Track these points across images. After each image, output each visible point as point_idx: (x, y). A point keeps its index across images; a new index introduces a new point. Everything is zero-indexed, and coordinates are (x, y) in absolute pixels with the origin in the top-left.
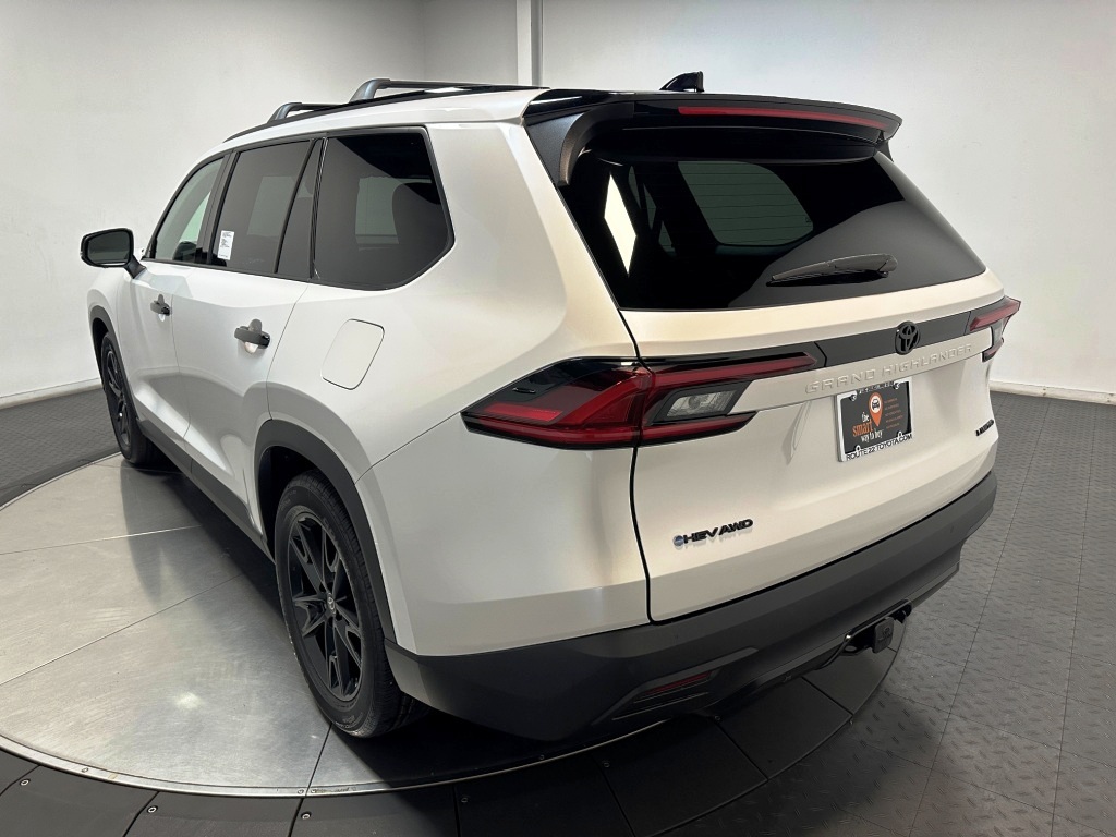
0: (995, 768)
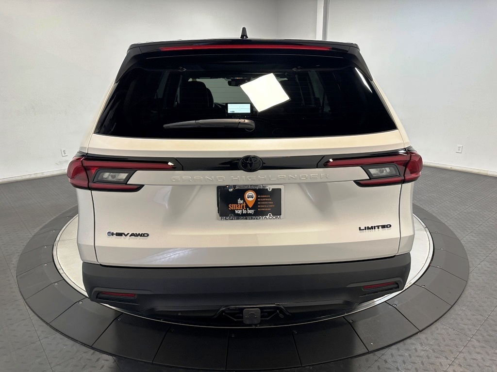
0: (488, 366)
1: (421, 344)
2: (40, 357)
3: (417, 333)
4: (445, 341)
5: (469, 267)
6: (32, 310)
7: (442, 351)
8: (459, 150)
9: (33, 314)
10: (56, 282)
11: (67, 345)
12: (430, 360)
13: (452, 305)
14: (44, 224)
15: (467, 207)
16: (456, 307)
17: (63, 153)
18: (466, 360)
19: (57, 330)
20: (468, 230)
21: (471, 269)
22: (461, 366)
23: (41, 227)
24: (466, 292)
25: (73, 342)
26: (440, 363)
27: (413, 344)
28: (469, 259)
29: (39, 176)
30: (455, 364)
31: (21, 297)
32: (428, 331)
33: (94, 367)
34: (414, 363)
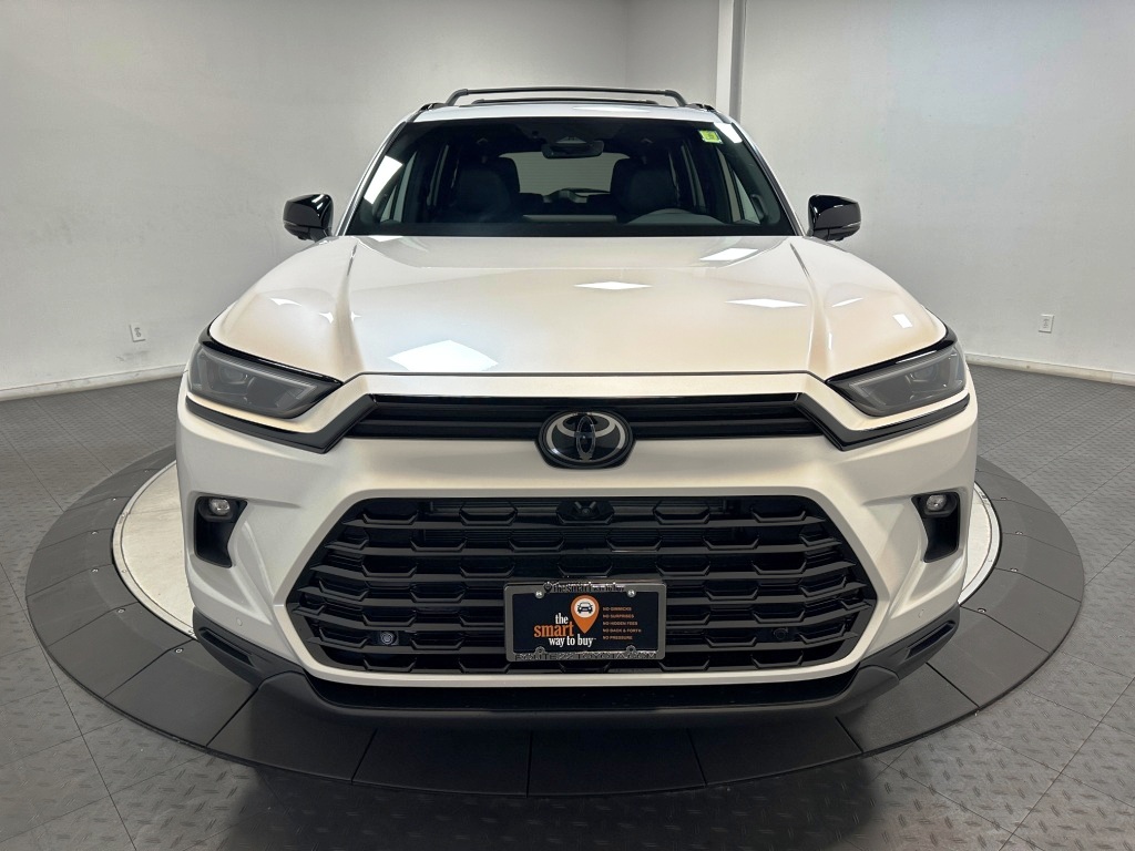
1: (985, 737)
2: (83, 771)
3: (972, 713)
4: (1038, 729)
5: (1082, 572)
6: (63, 669)
7: (1034, 751)
8: (1046, 325)
9: (66, 678)
10: (118, 609)
11: (146, 745)
12: (1006, 770)
13: (1050, 650)
14: (91, 487)
15: (1070, 448)
16: (1059, 656)
17: (134, 333)
18: (1090, 769)
19: (123, 713)
20: (1075, 496)
21: (1088, 577)
22: (1080, 783)
23: (84, 493)
24: (1081, 625)
25: (162, 738)
26: (1032, 777)
27: (966, 736)
28: (1083, 557)
29: (78, 385)
30: (1066, 779)
31: (36, 641)
32: (999, 708)
33: (213, 792)
34: (971, 777)
